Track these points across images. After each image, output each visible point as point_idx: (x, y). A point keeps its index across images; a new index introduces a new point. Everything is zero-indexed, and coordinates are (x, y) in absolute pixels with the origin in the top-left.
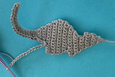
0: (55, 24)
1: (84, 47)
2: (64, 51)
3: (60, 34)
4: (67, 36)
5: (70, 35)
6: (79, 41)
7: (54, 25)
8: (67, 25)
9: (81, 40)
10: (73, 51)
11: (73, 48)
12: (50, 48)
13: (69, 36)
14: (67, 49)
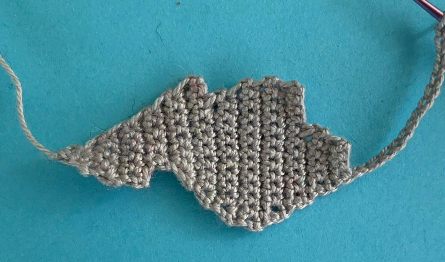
0: (275, 209)
1: (141, 120)
2: (227, 99)
3: (251, 170)
4: (220, 161)
5: (209, 169)
6: (169, 144)
7: (278, 202)
8: (226, 207)
9: (158, 152)
10: (188, 101)
11: (191, 112)
12: (285, 105)
13: (213, 165)
14: (215, 107)
